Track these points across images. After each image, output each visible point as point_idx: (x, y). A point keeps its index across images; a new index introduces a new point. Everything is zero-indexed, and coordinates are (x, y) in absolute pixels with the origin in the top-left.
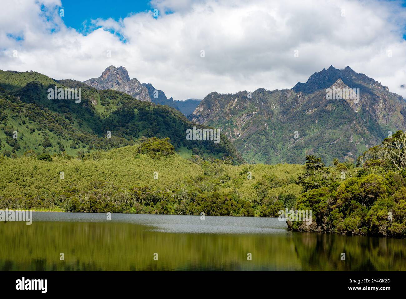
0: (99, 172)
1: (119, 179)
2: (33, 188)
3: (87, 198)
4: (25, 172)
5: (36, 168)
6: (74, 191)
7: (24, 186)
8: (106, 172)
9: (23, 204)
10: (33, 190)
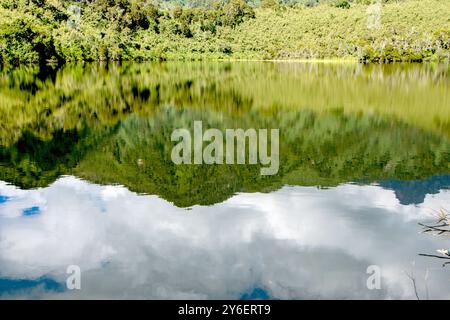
0: (401, 17)
1: (423, 22)
2: (328, 38)
3: (383, 46)
4: (322, 21)
5: (332, 17)
6: (371, 39)
7: (320, 36)
8: (409, 16)
9: (317, 54)
10: (328, 39)
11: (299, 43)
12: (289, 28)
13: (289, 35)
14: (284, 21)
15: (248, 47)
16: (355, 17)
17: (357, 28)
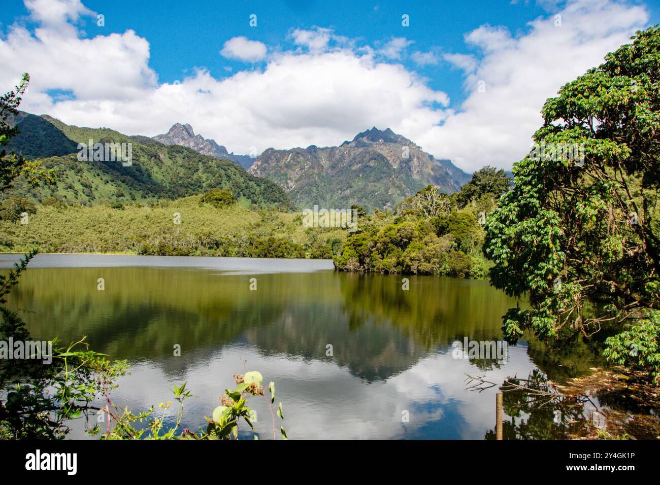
0: (167, 219)
3: (157, 242)
4: (100, 219)
5: (110, 216)
6: (145, 236)
7: (100, 232)
9: (100, 248)
10: (107, 235)
11: (81, 238)
12: (70, 224)
13: (71, 230)
14: (65, 218)
15: (31, 240)
16: (130, 217)
17: (132, 226)
